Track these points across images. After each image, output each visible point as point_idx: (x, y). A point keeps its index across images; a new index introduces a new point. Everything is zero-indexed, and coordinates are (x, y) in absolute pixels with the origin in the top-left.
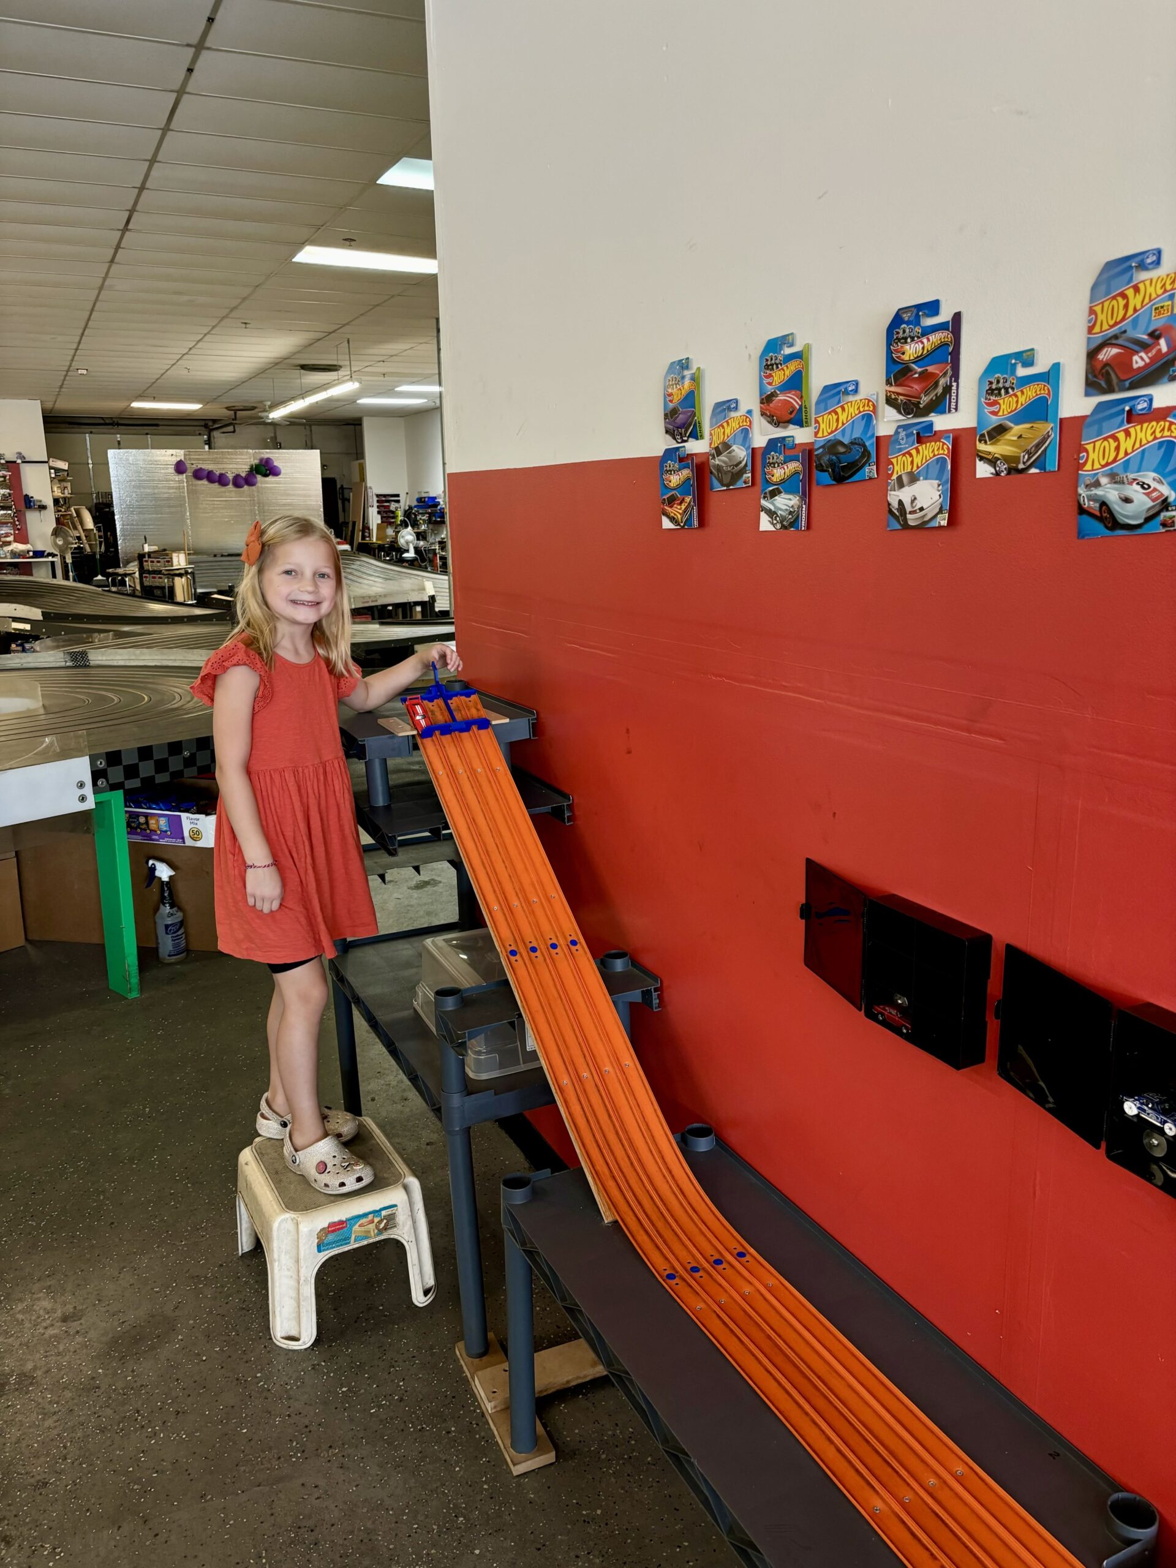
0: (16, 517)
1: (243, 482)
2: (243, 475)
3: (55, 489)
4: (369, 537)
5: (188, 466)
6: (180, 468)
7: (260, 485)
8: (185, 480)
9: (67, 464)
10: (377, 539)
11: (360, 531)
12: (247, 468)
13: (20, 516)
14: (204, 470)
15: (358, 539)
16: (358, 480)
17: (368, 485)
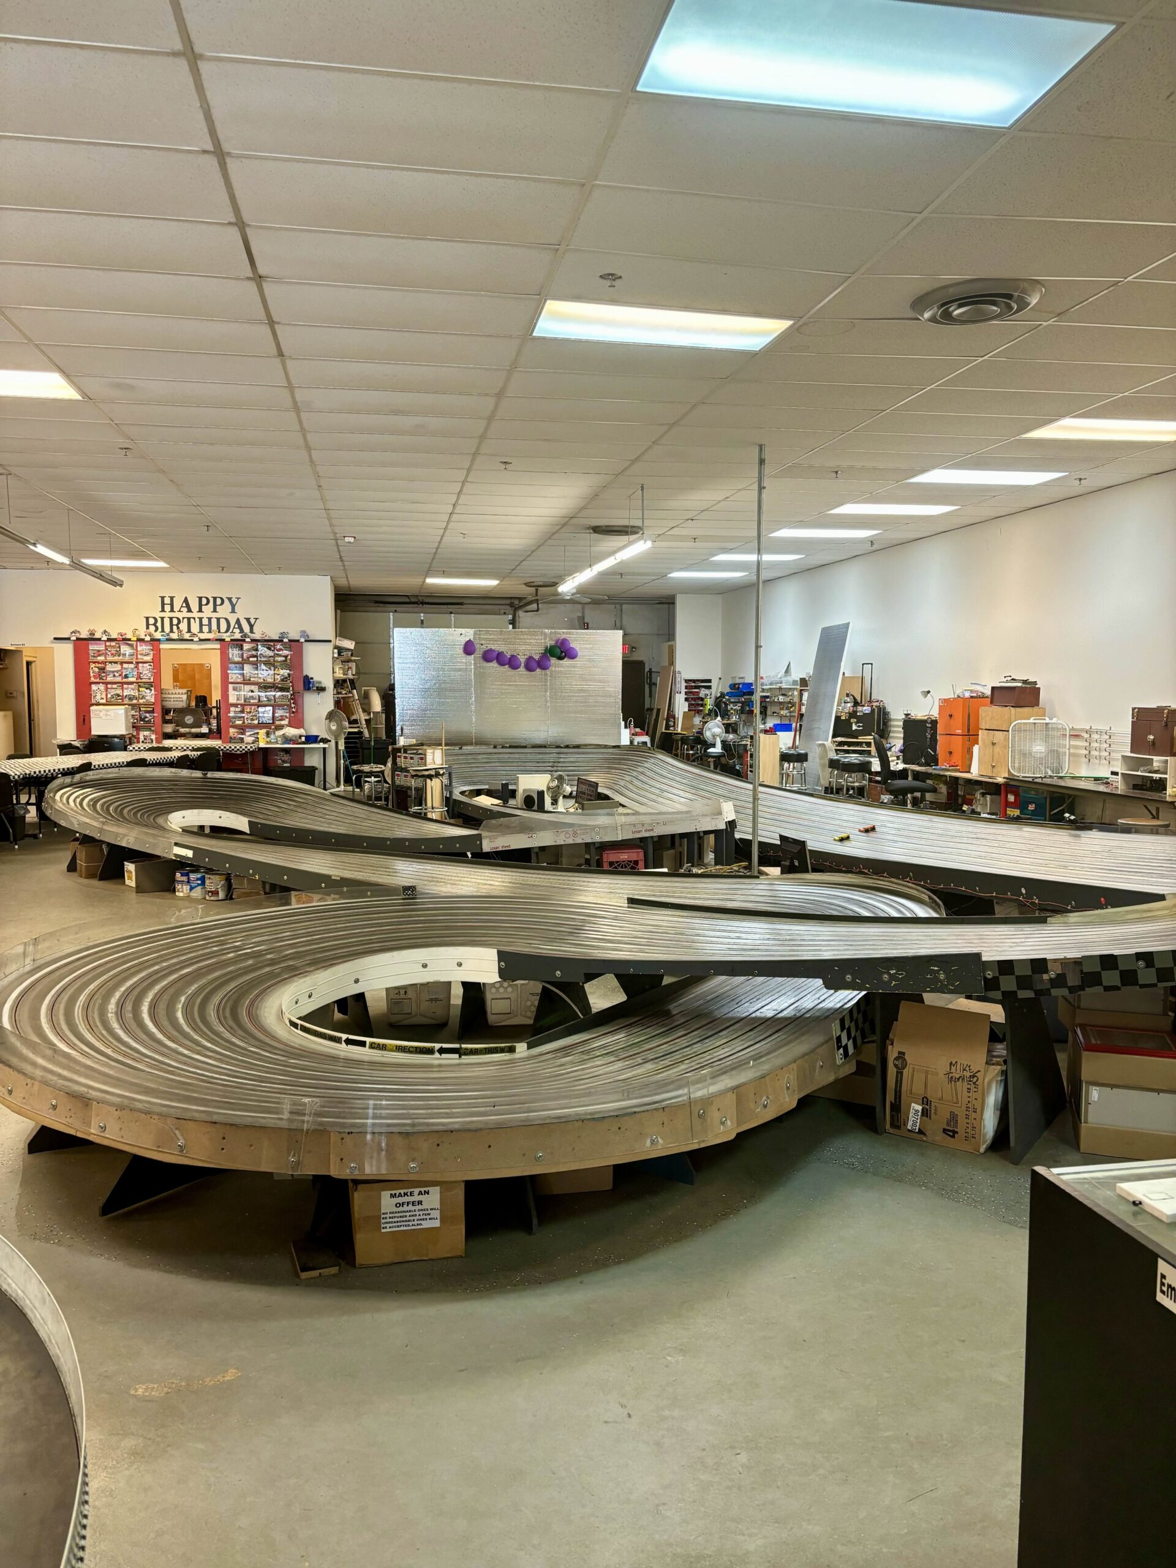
0: (292, 699)
1: (534, 665)
2: (537, 657)
3: (337, 670)
4: (674, 726)
5: (477, 646)
6: (469, 649)
7: (553, 669)
8: (473, 662)
9: (354, 643)
10: (681, 730)
11: (664, 719)
12: (541, 650)
13: (296, 699)
14: (494, 651)
15: (662, 728)
16: (666, 663)
17: (677, 670)
